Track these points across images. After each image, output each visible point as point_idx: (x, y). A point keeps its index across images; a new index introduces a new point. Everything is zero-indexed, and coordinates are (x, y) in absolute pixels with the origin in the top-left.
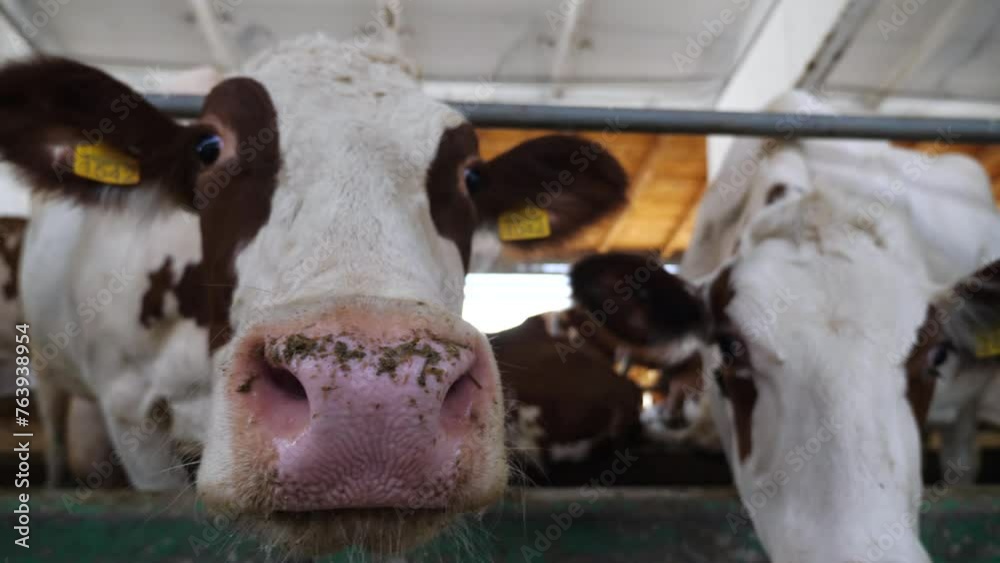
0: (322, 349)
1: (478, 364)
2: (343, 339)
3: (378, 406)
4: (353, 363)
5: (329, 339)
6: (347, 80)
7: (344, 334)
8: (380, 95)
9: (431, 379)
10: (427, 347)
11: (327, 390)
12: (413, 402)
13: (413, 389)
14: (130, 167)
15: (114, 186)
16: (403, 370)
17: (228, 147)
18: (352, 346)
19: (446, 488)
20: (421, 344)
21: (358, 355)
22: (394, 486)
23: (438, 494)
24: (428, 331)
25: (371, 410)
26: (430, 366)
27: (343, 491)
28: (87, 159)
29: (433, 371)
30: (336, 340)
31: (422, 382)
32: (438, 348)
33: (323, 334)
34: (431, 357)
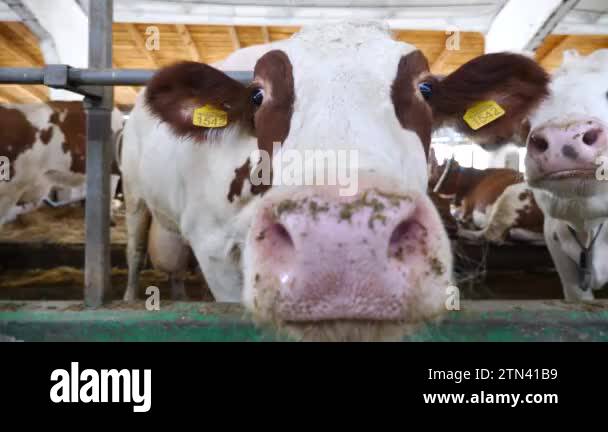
0: (301, 207)
1: (418, 211)
2: (315, 200)
3: (340, 245)
4: (322, 216)
5: (305, 201)
6: (338, 40)
7: (316, 196)
8: (359, 44)
9: (377, 223)
10: (374, 201)
11: (304, 235)
12: (365, 241)
13: (365, 232)
14: (222, 117)
15: (214, 128)
16: (356, 218)
17: (267, 94)
18: (320, 203)
19: (400, 305)
20: (369, 198)
21: (325, 209)
22: (360, 303)
23: (394, 309)
24: (376, 190)
25: (336, 248)
26: (376, 214)
27: (325, 307)
28: (200, 115)
29: (379, 217)
30: (309, 200)
31: (371, 225)
32: (383, 200)
33: (302, 198)
34: (378, 207)
